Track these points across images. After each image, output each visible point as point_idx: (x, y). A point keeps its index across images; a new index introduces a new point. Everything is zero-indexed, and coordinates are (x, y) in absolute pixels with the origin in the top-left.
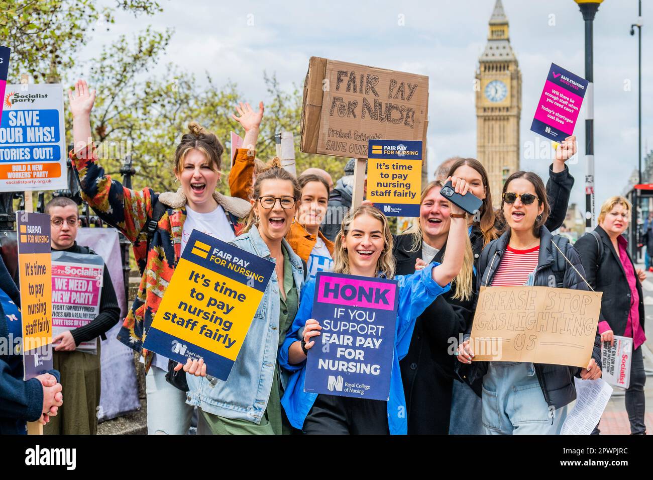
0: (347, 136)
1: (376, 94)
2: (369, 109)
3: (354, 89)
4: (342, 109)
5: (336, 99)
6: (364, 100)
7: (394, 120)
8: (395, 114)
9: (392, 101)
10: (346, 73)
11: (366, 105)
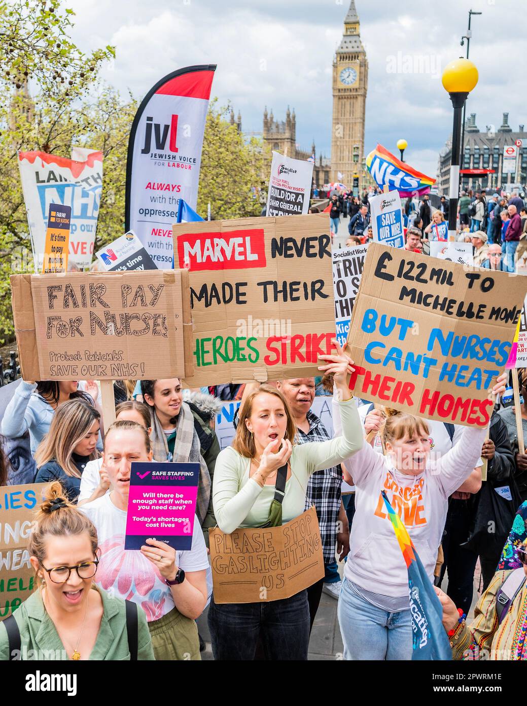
0: (77, 357)
1: (105, 305)
2: (100, 324)
3: (75, 304)
4: (62, 329)
5: (51, 319)
6: (91, 314)
7: (136, 332)
8: (135, 325)
9: (129, 311)
10: (59, 288)
11: (94, 319)
